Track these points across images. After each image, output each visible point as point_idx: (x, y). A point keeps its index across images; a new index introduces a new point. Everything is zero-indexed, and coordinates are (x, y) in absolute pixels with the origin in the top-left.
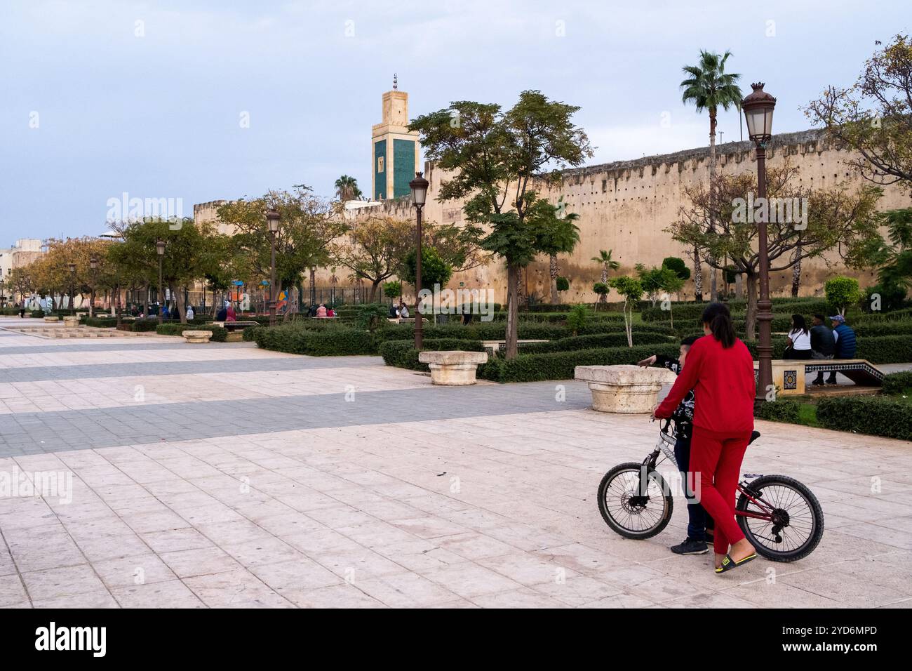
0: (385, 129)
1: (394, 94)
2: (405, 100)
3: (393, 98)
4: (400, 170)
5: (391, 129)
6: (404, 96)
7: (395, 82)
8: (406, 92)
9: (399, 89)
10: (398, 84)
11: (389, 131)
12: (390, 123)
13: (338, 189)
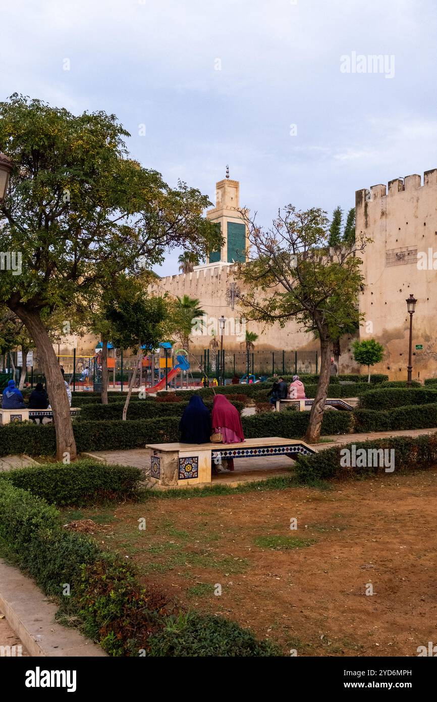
0: (219, 213)
1: (227, 182)
2: (237, 188)
3: (226, 186)
4: (233, 249)
5: (225, 213)
6: (236, 185)
7: (227, 172)
8: (237, 181)
9: (230, 179)
10: (230, 174)
11: (224, 214)
12: (225, 207)
13: (181, 264)
